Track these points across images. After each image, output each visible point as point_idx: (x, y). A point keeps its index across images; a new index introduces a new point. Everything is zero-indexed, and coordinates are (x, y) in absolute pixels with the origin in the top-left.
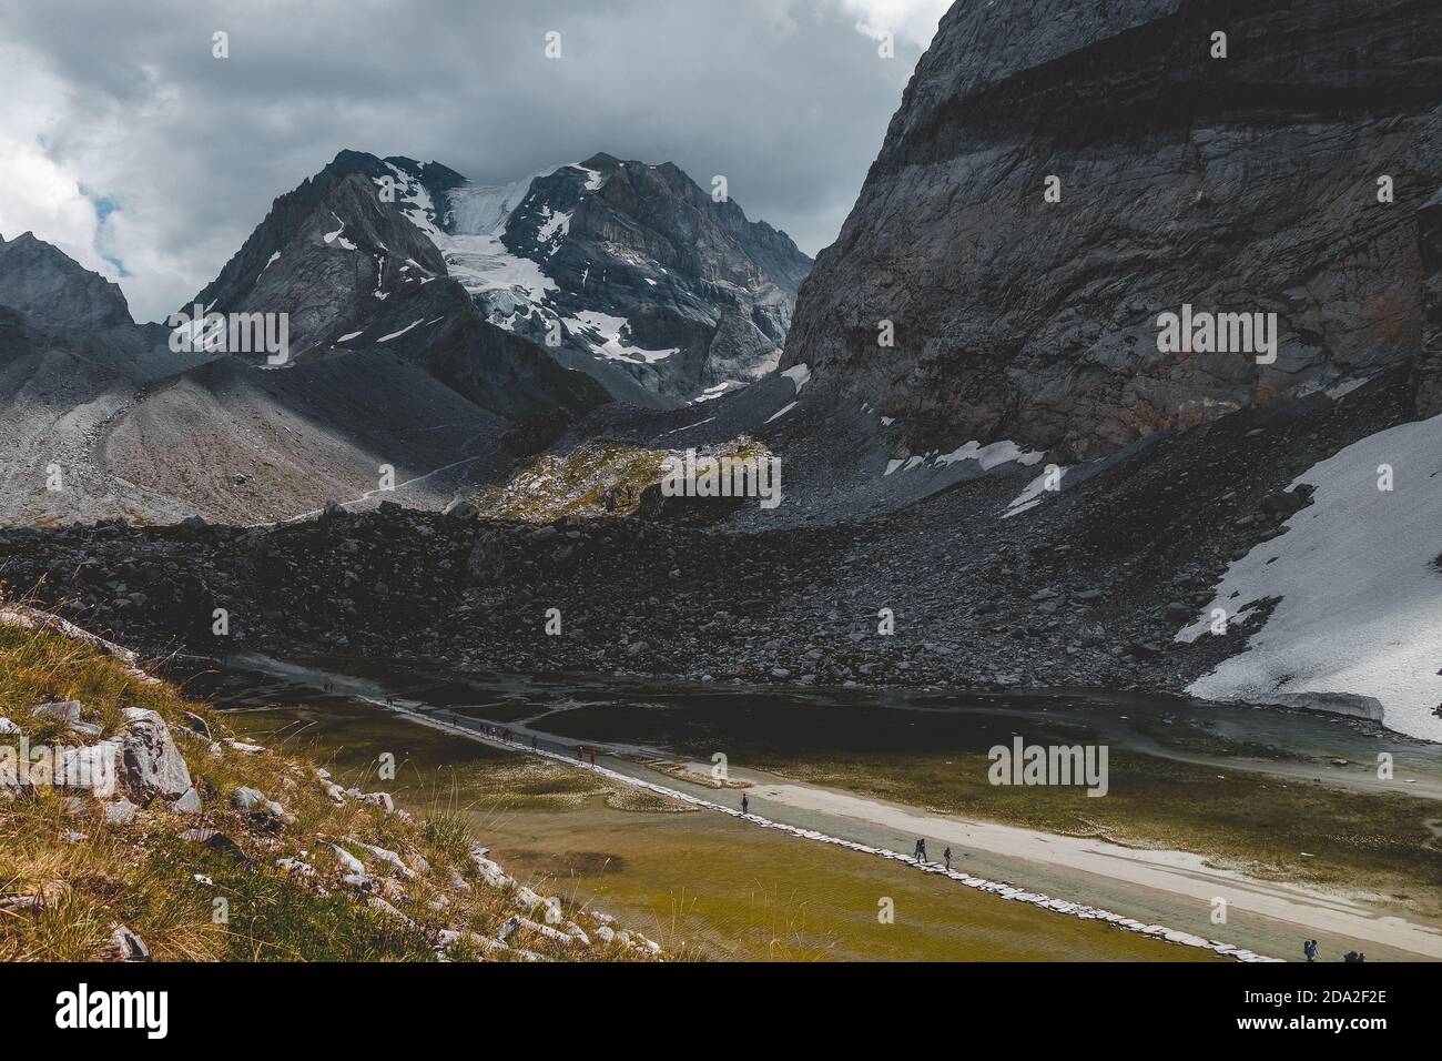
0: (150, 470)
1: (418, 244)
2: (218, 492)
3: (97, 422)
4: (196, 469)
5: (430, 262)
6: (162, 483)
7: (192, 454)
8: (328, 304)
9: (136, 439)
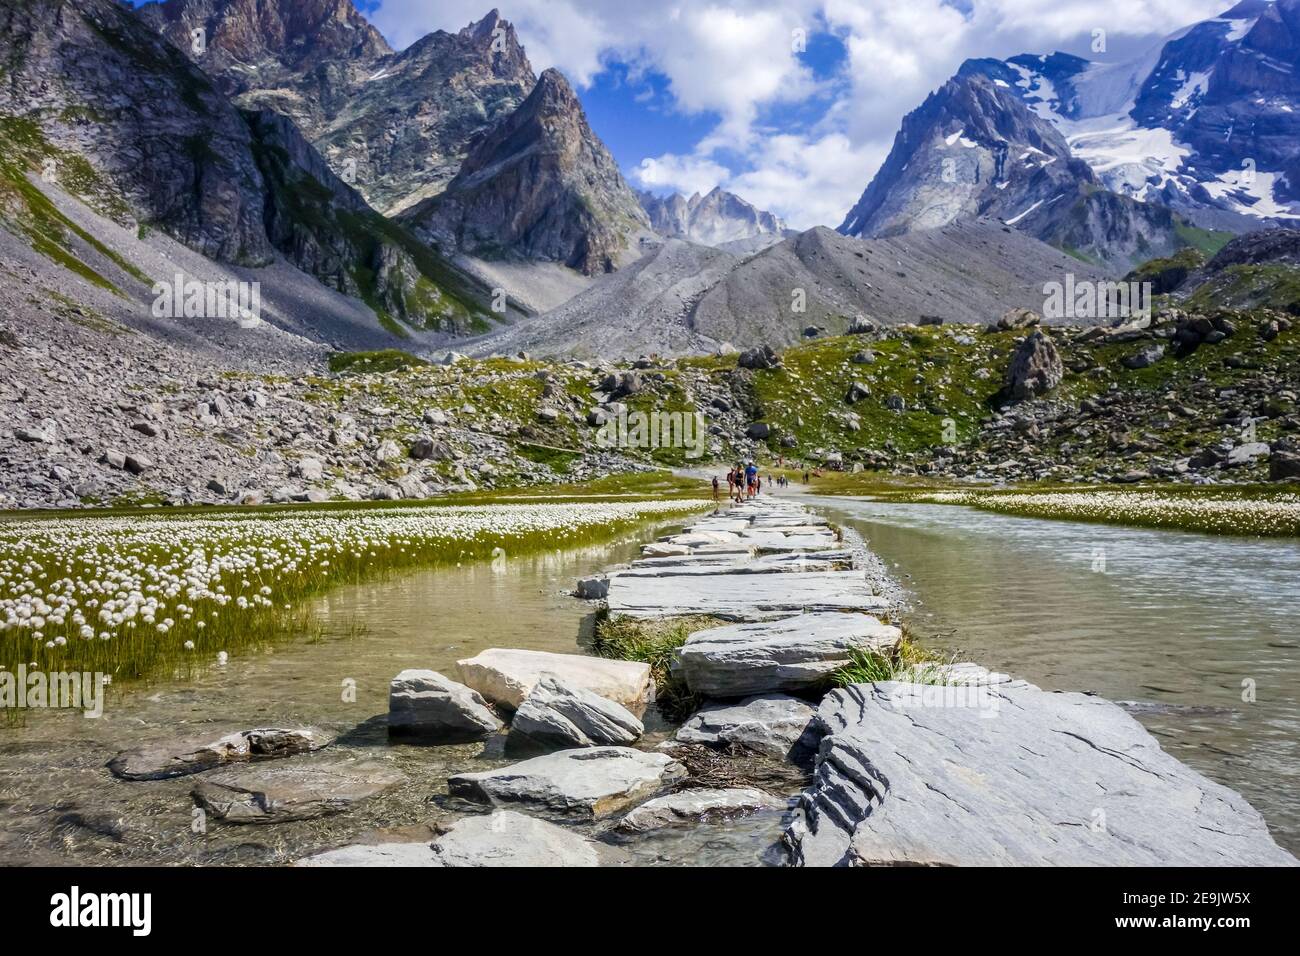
0: (732, 328)
1: (1039, 132)
2: (789, 342)
3: (697, 292)
4: (774, 324)
5: (1052, 146)
6: (740, 337)
7: (772, 311)
8: (952, 201)
9: (724, 302)
